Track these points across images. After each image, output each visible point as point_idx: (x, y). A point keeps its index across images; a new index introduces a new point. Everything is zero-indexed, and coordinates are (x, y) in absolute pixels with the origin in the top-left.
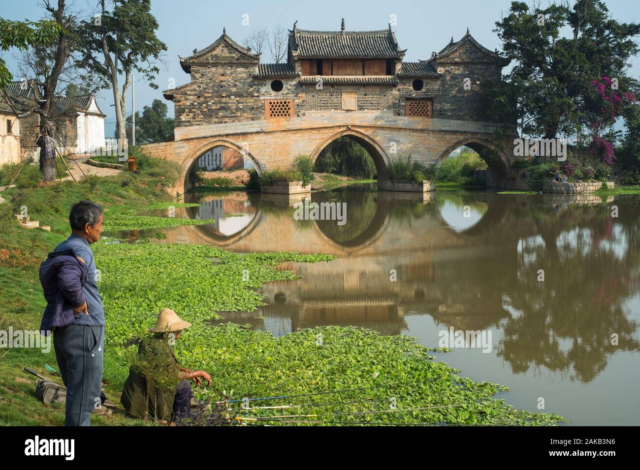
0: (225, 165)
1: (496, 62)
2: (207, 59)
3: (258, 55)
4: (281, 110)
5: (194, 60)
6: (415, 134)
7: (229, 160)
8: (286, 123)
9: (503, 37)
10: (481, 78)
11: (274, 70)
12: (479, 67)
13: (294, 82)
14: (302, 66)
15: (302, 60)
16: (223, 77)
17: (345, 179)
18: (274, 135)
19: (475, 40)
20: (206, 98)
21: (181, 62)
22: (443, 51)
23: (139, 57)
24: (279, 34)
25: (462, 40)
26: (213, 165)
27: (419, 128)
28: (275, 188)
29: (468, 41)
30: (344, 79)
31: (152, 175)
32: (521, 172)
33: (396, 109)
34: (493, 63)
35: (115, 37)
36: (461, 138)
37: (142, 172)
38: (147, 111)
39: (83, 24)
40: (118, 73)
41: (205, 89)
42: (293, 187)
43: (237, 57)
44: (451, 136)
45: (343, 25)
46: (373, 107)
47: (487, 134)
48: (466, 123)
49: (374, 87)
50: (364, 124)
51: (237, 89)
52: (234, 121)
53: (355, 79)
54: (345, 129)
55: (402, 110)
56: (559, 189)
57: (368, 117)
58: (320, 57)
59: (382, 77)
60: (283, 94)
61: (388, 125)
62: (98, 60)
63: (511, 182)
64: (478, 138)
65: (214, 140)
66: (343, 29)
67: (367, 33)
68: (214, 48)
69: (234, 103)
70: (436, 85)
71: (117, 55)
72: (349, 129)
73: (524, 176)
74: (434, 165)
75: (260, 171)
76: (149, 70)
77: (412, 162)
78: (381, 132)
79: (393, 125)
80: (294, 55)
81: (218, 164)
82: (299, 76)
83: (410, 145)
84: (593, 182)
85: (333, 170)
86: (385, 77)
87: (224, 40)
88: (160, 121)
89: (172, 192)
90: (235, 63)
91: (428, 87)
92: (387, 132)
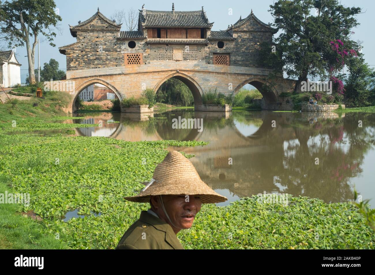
0: (96, 98)
1: (269, 31)
2: (87, 27)
3: (120, 25)
4: (135, 60)
5: (79, 28)
6: (219, 75)
7: (98, 95)
8: (138, 68)
9: (274, 15)
10: (260, 41)
11: (130, 35)
12: (259, 34)
13: (143, 43)
14: (148, 32)
15: (148, 28)
16: (98, 39)
17: (170, 106)
18: (130, 76)
19: (256, 17)
20: (86, 52)
21: (70, 29)
22: (236, 24)
23: (43, 25)
24: (132, 14)
25: (248, 17)
26: (87, 98)
27: (222, 72)
28: (131, 109)
29: (252, 18)
30: (174, 40)
31: (52, 100)
32: (286, 99)
33: (207, 60)
34: (267, 31)
35: (27, 13)
36: (248, 78)
37: (46, 98)
38: (46, 66)
39: (7, 4)
40: (29, 35)
41: (86, 46)
42: (143, 108)
43: (106, 26)
44: (241, 77)
45: (173, 7)
46: (193, 59)
47: (264, 76)
48: (251, 68)
49: (193, 46)
50: (187, 69)
51: (106, 47)
52: (104, 67)
53: (181, 40)
54: (175, 72)
55: (211, 61)
56: (312, 109)
57: (190, 64)
58: (159, 27)
59: (199, 39)
60: (136, 50)
61: (202, 70)
62: (16, 27)
63: (279, 105)
64: (258, 78)
65: (92, 79)
66: (173, 10)
67: (188, 12)
68: (92, 20)
69: (104, 55)
70: (232, 45)
71: (29, 24)
72: (178, 72)
73: (288, 102)
74: (231, 95)
75: (121, 99)
76: (49, 34)
77: (218, 93)
78: (197, 74)
79: (205, 70)
80: (143, 25)
81: (91, 98)
82: (146, 38)
83: (216, 83)
84: (333, 104)
85: (163, 101)
86: (200, 39)
87: (98, 15)
88: (54, 72)
89: (66, 111)
90: (105, 30)
91: (227, 46)
92: (201, 74)
